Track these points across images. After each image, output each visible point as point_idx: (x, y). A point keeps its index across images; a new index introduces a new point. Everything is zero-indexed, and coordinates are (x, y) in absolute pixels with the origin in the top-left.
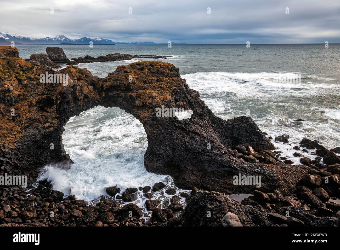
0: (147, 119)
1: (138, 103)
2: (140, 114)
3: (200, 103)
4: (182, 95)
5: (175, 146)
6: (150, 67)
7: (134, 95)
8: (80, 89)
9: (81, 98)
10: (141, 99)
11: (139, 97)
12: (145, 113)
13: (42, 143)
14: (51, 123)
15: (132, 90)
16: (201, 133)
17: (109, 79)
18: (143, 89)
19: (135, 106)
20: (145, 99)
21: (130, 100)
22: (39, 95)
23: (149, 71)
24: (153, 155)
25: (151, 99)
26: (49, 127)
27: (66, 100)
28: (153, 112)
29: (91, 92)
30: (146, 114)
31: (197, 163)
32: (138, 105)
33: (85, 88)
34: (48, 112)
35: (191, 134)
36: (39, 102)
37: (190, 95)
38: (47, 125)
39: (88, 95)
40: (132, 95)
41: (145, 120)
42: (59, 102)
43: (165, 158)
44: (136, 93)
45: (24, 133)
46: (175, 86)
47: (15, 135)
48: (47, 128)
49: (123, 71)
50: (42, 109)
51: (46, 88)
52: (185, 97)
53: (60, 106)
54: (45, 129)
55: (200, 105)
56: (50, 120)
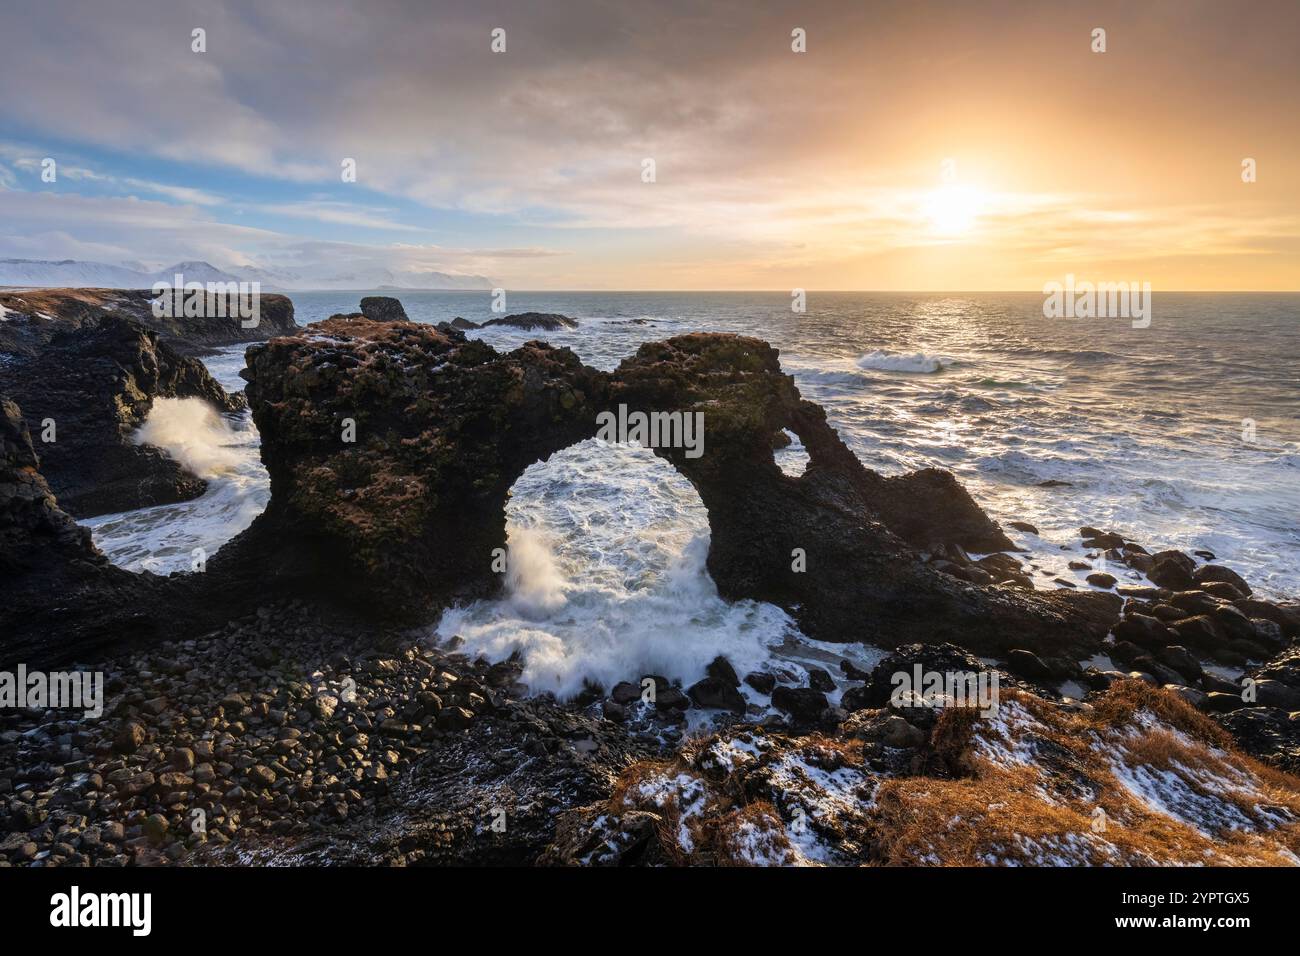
6: (713, 346)
8: (556, 397)
9: (556, 418)
14: (485, 479)
15: (676, 400)
17: (623, 374)
18: (701, 399)
22: (466, 411)
23: (714, 357)
26: (482, 487)
33: (567, 395)
34: (479, 452)
36: (465, 427)
38: (477, 482)
39: (573, 412)
45: (435, 501)
46: (772, 392)
47: (421, 504)
48: (477, 490)
49: (655, 356)
50: (469, 445)
51: (480, 394)
52: (794, 420)
53: (509, 437)
54: (474, 492)
55: (828, 440)
56: (484, 472)
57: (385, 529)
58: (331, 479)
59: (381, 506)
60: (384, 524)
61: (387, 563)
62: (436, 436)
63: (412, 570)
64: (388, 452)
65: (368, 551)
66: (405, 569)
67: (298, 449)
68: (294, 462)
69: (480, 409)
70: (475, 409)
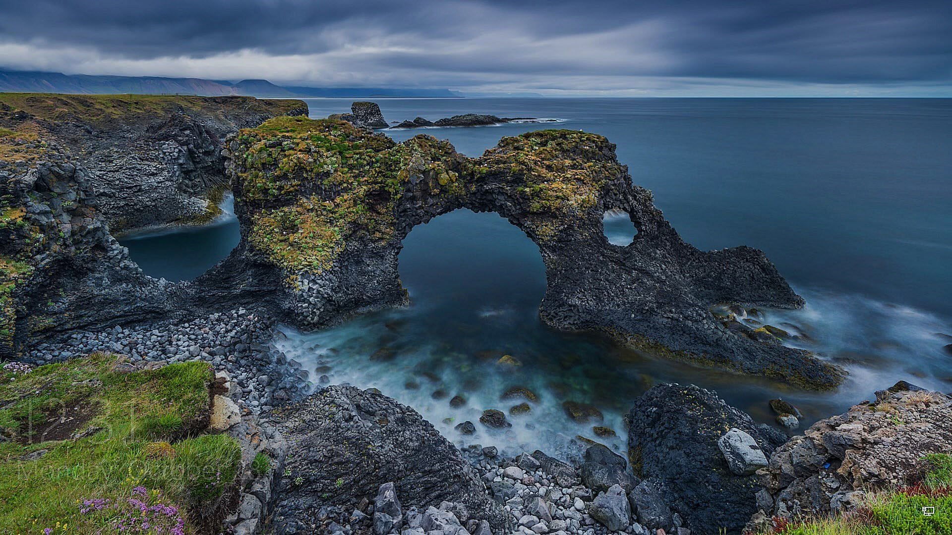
0: (549, 238)
1: (534, 206)
2: (537, 227)
3: (654, 214)
4: (618, 196)
5: (603, 293)
7: (528, 192)
8: (434, 177)
9: (435, 191)
10: (540, 199)
11: (538, 196)
12: (546, 226)
14: (384, 233)
15: (526, 181)
16: (656, 273)
17: (486, 160)
18: (546, 181)
19: (529, 212)
20: (548, 200)
21: (521, 200)
25: (559, 201)
27: (411, 194)
28: (562, 225)
29: (453, 183)
30: (549, 228)
32: (535, 210)
33: (443, 175)
34: (379, 213)
35: (634, 273)
38: (378, 235)
39: (448, 187)
40: (524, 192)
41: (546, 239)
42: (398, 196)
43: (581, 314)
44: (532, 189)
45: (343, 247)
46: (606, 178)
47: (332, 248)
48: (376, 241)
49: (511, 147)
50: (372, 208)
51: (380, 172)
52: (625, 201)
53: (400, 204)
54: (374, 242)
55: (653, 219)
56: (382, 228)
61: (307, 287)
62: (345, 201)
63: (324, 293)
64: (312, 210)
65: (295, 276)
66: (318, 292)
67: (255, 205)
68: (252, 214)
69: (380, 183)
70: (376, 183)
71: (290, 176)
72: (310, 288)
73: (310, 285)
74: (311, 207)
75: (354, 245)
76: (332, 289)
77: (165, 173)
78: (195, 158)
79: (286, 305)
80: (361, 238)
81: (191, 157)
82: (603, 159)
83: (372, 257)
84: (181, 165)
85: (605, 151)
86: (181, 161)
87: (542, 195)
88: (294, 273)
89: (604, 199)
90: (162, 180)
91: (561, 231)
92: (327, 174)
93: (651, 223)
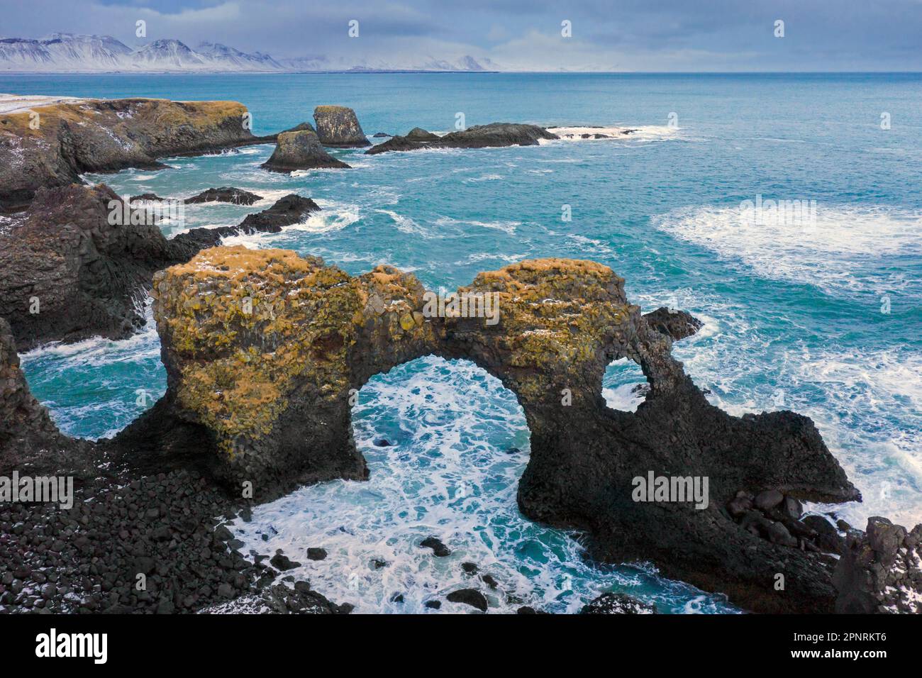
0: (533, 398)
1: (515, 359)
2: (520, 384)
3: (671, 367)
4: (625, 344)
5: (591, 471)
6: (551, 277)
7: (509, 340)
8: (395, 320)
9: (396, 337)
10: (524, 350)
11: (521, 346)
12: (530, 383)
13: (315, 424)
14: (333, 385)
15: (506, 329)
16: (659, 448)
18: (533, 329)
19: (510, 365)
20: (533, 353)
21: (500, 351)
22: (317, 328)
23: (550, 286)
24: (538, 485)
25: (547, 354)
26: (330, 392)
27: (368, 341)
28: (550, 382)
29: (419, 327)
30: (533, 386)
31: (634, 522)
32: (517, 364)
33: (406, 317)
34: (329, 361)
35: (632, 447)
36: (316, 342)
37: (647, 346)
38: (326, 387)
39: (412, 333)
40: (503, 342)
41: (529, 398)
42: (353, 342)
43: (563, 497)
44: (513, 338)
45: (286, 405)
46: (610, 323)
47: (272, 408)
48: (326, 394)
49: (488, 287)
50: (320, 356)
51: (332, 313)
52: (634, 351)
53: (354, 352)
54: (322, 396)
55: (669, 374)
56: (333, 378)
57: (242, 427)
58: (206, 383)
59: (241, 407)
60: (242, 423)
61: (243, 453)
62: (289, 351)
63: (262, 460)
64: (250, 363)
65: (229, 442)
66: (256, 459)
67: (187, 356)
68: (182, 365)
69: (329, 326)
70: (325, 326)
71: (226, 326)
72: (246, 455)
73: (247, 451)
74: (249, 360)
75: (299, 401)
76: (272, 455)
77: (63, 267)
78: (100, 243)
79: (218, 472)
80: (307, 393)
81: (95, 243)
82: (608, 299)
83: (320, 414)
84: (83, 255)
85: (612, 288)
86: (83, 251)
87: (527, 346)
88: (228, 438)
89: (606, 349)
90: (59, 277)
91: (548, 391)
92: (268, 322)
93: (667, 379)
